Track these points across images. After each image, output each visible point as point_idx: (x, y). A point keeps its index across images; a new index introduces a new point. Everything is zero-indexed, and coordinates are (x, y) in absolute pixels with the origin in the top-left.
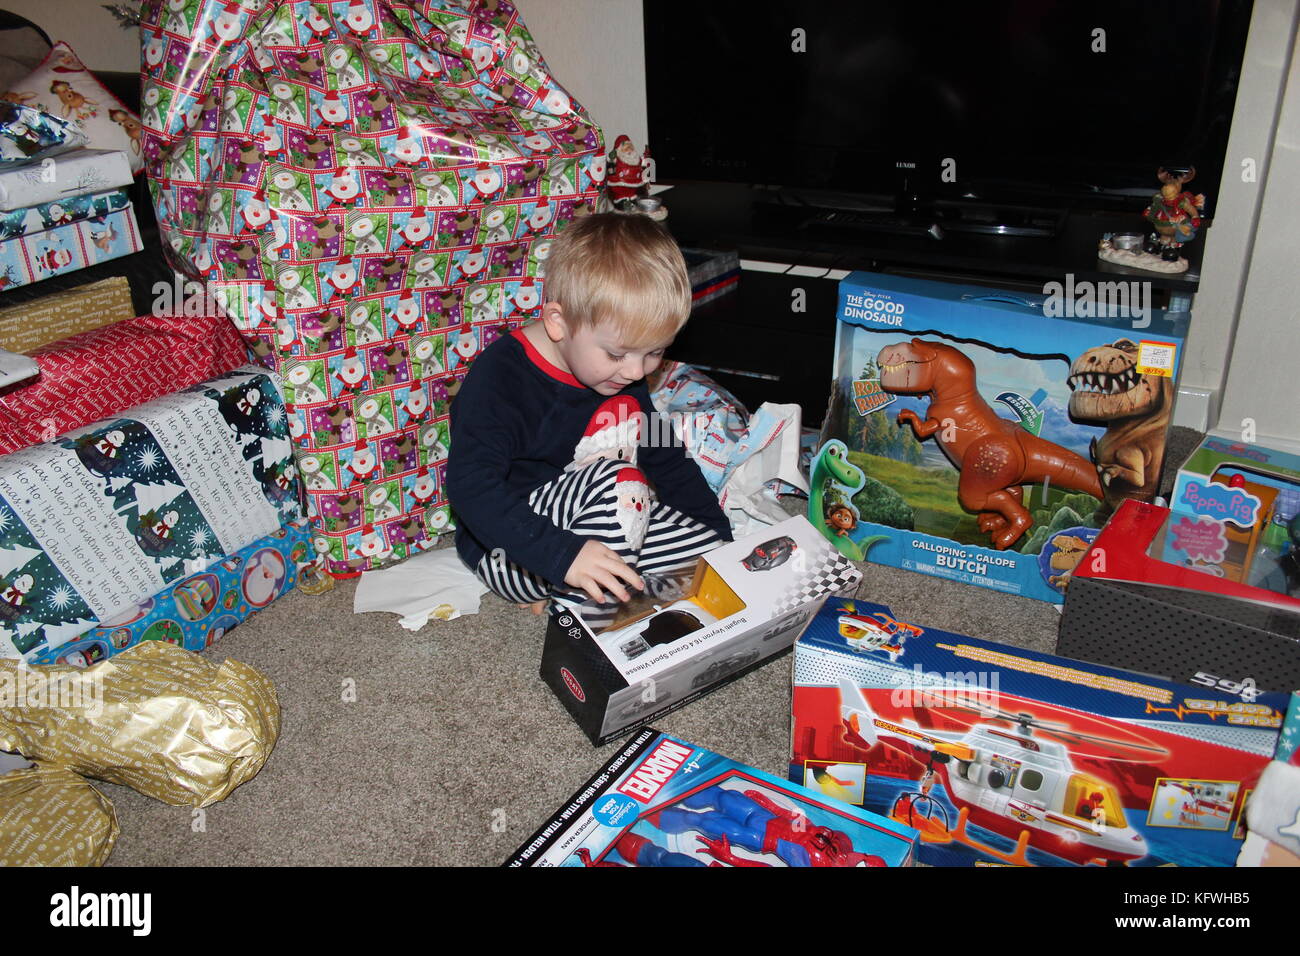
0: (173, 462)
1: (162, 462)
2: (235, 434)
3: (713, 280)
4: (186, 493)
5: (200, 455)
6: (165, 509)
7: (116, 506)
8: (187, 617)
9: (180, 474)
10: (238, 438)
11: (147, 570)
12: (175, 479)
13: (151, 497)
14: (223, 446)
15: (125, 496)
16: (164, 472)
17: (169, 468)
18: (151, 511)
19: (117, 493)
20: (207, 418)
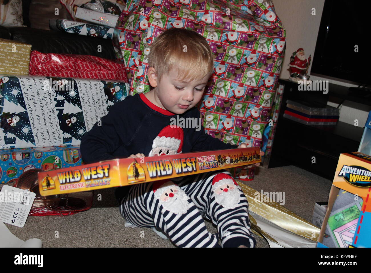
0: (81, 99)
1: (77, 97)
2: (106, 100)
3: (325, 116)
4: (82, 112)
5: (91, 101)
6: (72, 115)
7: (56, 106)
8: (66, 160)
9: (82, 104)
10: (107, 102)
11: (59, 135)
12: (80, 105)
13: (69, 108)
14: (101, 102)
15: (60, 103)
16: (76, 101)
17: (79, 100)
18: (68, 114)
19: (58, 101)
20: (98, 89)
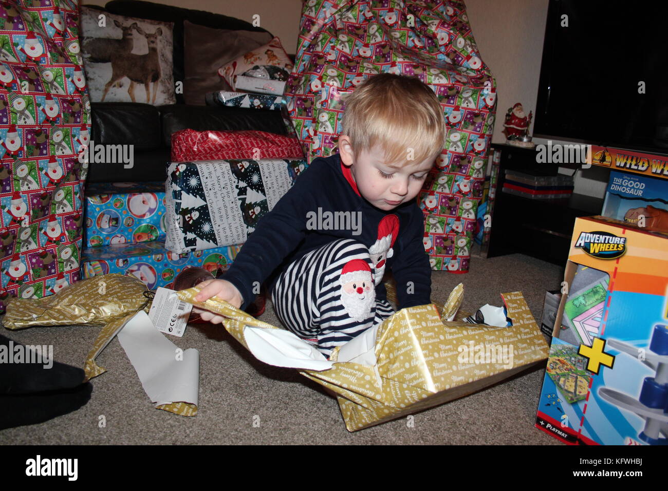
0: (264, 184)
1: (260, 182)
4: (266, 200)
5: (275, 185)
6: (256, 204)
7: (239, 194)
9: (266, 190)
11: (243, 230)
12: (263, 192)
13: (253, 196)
14: (285, 185)
15: (242, 191)
16: (259, 187)
17: (262, 186)
18: (251, 203)
19: (240, 189)
20: (282, 170)
